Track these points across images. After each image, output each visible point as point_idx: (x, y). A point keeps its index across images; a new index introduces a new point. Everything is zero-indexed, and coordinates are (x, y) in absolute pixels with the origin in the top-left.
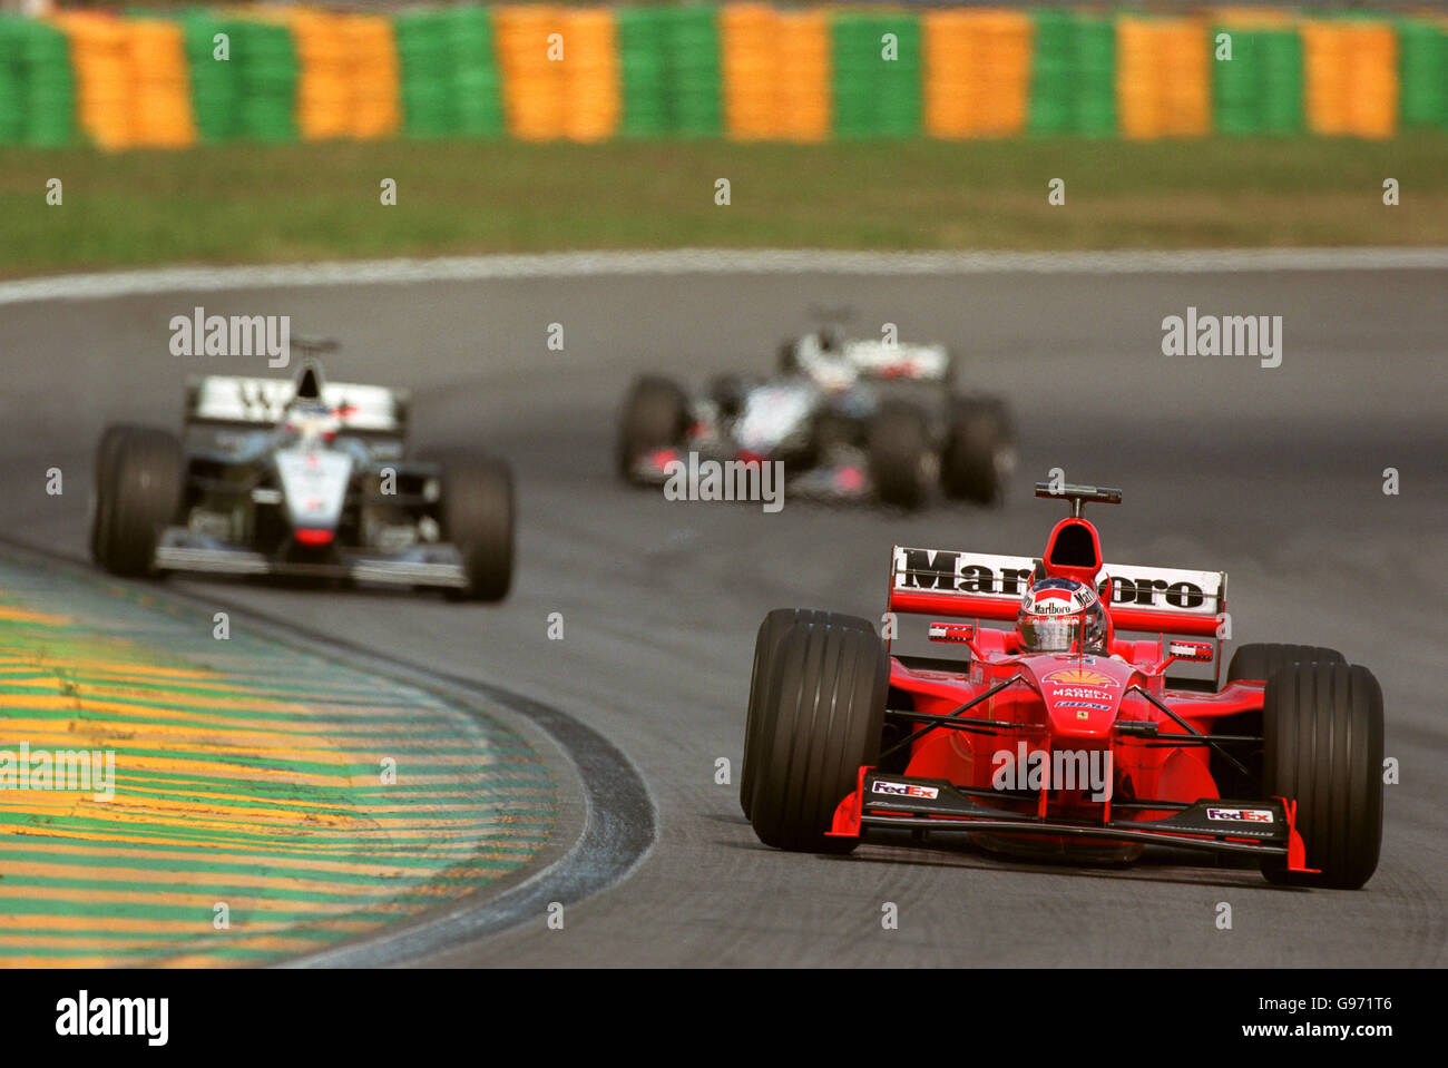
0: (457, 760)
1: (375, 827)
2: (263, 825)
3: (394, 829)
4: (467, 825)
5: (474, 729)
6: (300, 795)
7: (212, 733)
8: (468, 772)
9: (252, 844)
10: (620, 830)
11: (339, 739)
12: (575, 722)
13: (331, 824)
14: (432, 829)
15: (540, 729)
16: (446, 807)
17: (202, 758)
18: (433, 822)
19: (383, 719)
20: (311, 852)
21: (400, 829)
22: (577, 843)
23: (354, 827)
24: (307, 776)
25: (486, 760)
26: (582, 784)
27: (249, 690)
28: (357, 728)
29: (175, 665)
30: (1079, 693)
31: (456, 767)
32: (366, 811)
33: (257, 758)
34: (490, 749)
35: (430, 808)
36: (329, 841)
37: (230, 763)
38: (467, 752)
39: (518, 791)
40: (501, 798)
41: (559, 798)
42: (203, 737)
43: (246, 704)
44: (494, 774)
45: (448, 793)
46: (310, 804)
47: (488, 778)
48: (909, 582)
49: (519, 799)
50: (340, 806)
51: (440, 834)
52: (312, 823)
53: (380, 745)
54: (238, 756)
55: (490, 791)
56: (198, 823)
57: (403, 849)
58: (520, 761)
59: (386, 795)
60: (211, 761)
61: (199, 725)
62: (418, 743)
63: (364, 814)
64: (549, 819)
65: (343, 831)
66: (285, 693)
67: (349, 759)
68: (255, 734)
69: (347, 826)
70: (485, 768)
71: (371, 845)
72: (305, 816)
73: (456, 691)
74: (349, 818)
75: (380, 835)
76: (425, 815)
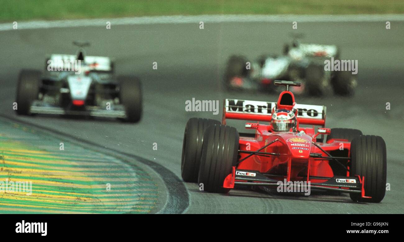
0: (126, 180)
1: (99, 201)
2: (63, 201)
3: (105, 202)
4: (129, 201)
5: (131, 170)
6: (75, 191)
7: (47, 171)
8: (129, 183)
9: (60, 207)
10: (178, 202)
11: (87, 173)
12: (163, 167)
13: (85, 200)
14: (118, 202)
15: (152, 170)
16: (122, 195)
17: (43, 179)
18: (118, 200)
19: (102, 167)
20: (78, 209)
21: (108, 202)
22: (164, 206)
23: (92, 202)
24: (77, 185)
25: (135, 180)
26: (165, 187)
27: (58, 157)
28: (93, 170)
29: (34, 149)
30: (299, 145)
31: (125, 182)
32: (96, 196)
33: (61, 179)
34: (137, 176)
35: (117, 195)
36: (84, 206)
37: (52, 181)
38: (129, 177)
39: (145, 190)
40: (140, 192)
41: (158, 192)
42: (44, 173)
43: (58, 162)
44: (138, 184)
45: (123, 190)
46: (78, 194)
47: (136, 185)
48: (229, 110)
49: (146, 192)
50: (88, 195)
51: (120, 203)
52: (79, 200)
53: (101, 175)
54: (55, 179)
55: (137, 190)
56: (42, 200)
57: (108, 208)
58: (146, 180)
59: (103, 191)
60: (46, 180)
61: (43, 169)
62: (113, 174)
63: (96, 197)
64: (156, 199)
65: (89, 202)
66: (70, 158)
67: (91, 180)
68: (60, 172)
69: (90, 201)
70: (135, 182)
71: (98, 207)
72: (76, 198)
73: (125, 157)
74: (91, 199)
75: (101, 204)
76: (115, 197)
